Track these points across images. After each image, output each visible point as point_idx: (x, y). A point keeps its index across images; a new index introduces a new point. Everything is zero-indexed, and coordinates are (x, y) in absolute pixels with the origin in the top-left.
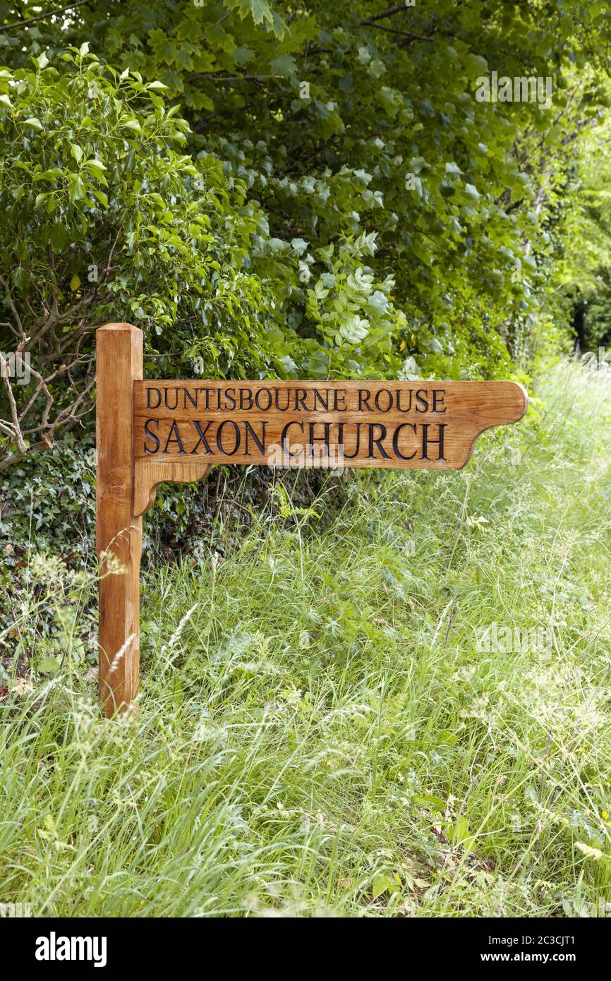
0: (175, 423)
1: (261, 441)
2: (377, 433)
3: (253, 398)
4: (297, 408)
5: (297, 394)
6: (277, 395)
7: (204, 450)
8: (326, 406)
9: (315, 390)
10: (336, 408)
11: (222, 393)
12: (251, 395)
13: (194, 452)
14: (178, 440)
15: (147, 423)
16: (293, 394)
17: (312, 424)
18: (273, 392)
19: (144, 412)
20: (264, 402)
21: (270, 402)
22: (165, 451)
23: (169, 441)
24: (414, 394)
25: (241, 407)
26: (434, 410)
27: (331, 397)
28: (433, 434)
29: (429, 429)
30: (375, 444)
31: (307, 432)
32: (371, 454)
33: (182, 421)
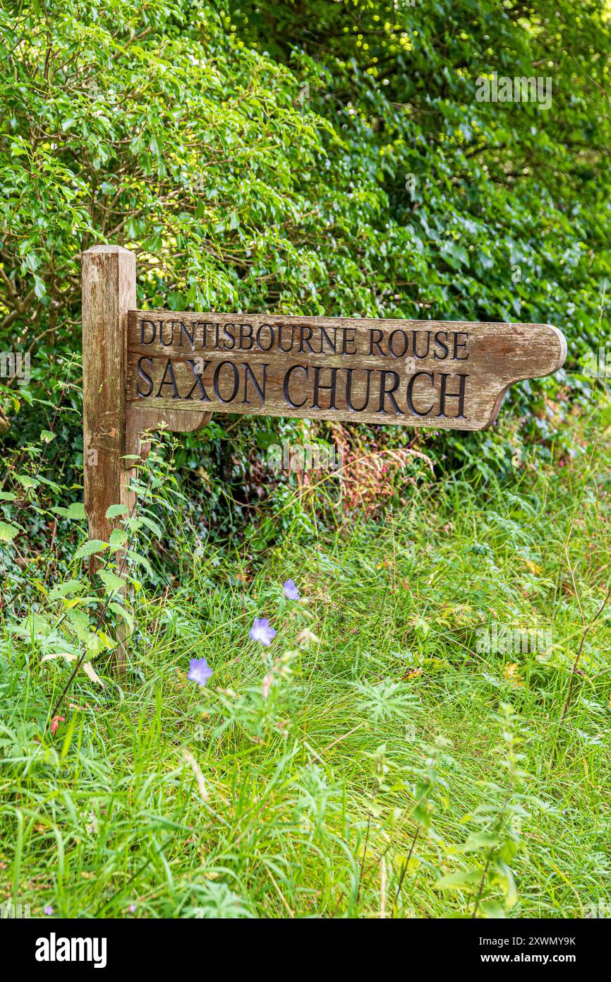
0: (169, 362)
1: (261, 387)
2: (389, 382)
3: (254, 335)
4: (301, 349)
5: (302, 333)
6: (280, 332)
7: (201, 394)
8: (334, 348)
9: (322, 328)
10: (344, 351)
11: (221, 329)
12: (251, 333)
13: (189, 397)
14: (173, 383)
15: (140, 361)
16: (298, 331)
17: (318, 368)
18: (275, 329)
19: (138, 349)
20: (265, 339)
21: (273, 340)
22: (159, 395)
23: (163, 382)
24: (432, 336)
25: (241, 347)
26: (455, 356)
27: (340, 338)
28: (451, 387)
29: (448, 380)
30: (386, 395)
31: (312, 378)
32: (382, 408)
33: (178, 360)
